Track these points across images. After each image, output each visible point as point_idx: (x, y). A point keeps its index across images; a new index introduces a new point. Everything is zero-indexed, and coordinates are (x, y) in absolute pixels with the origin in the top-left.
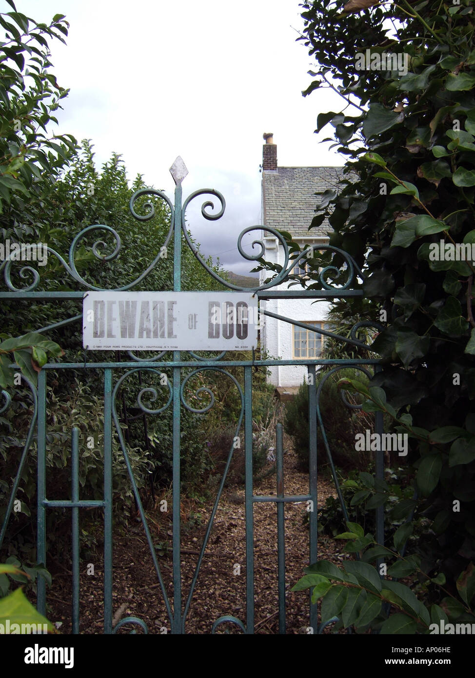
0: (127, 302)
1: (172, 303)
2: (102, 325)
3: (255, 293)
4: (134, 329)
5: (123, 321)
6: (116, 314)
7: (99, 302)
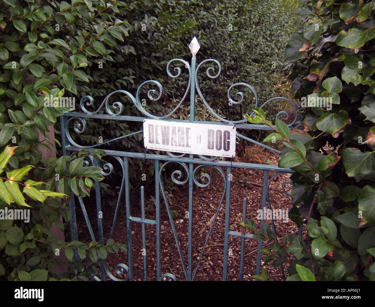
0: (165, 127)
1: (189, 129)
2: (153, 137)
3: (235, 126)
4: (169, 141)
5: (163, 136)
6: (159, 132)
7: (151, 125)
